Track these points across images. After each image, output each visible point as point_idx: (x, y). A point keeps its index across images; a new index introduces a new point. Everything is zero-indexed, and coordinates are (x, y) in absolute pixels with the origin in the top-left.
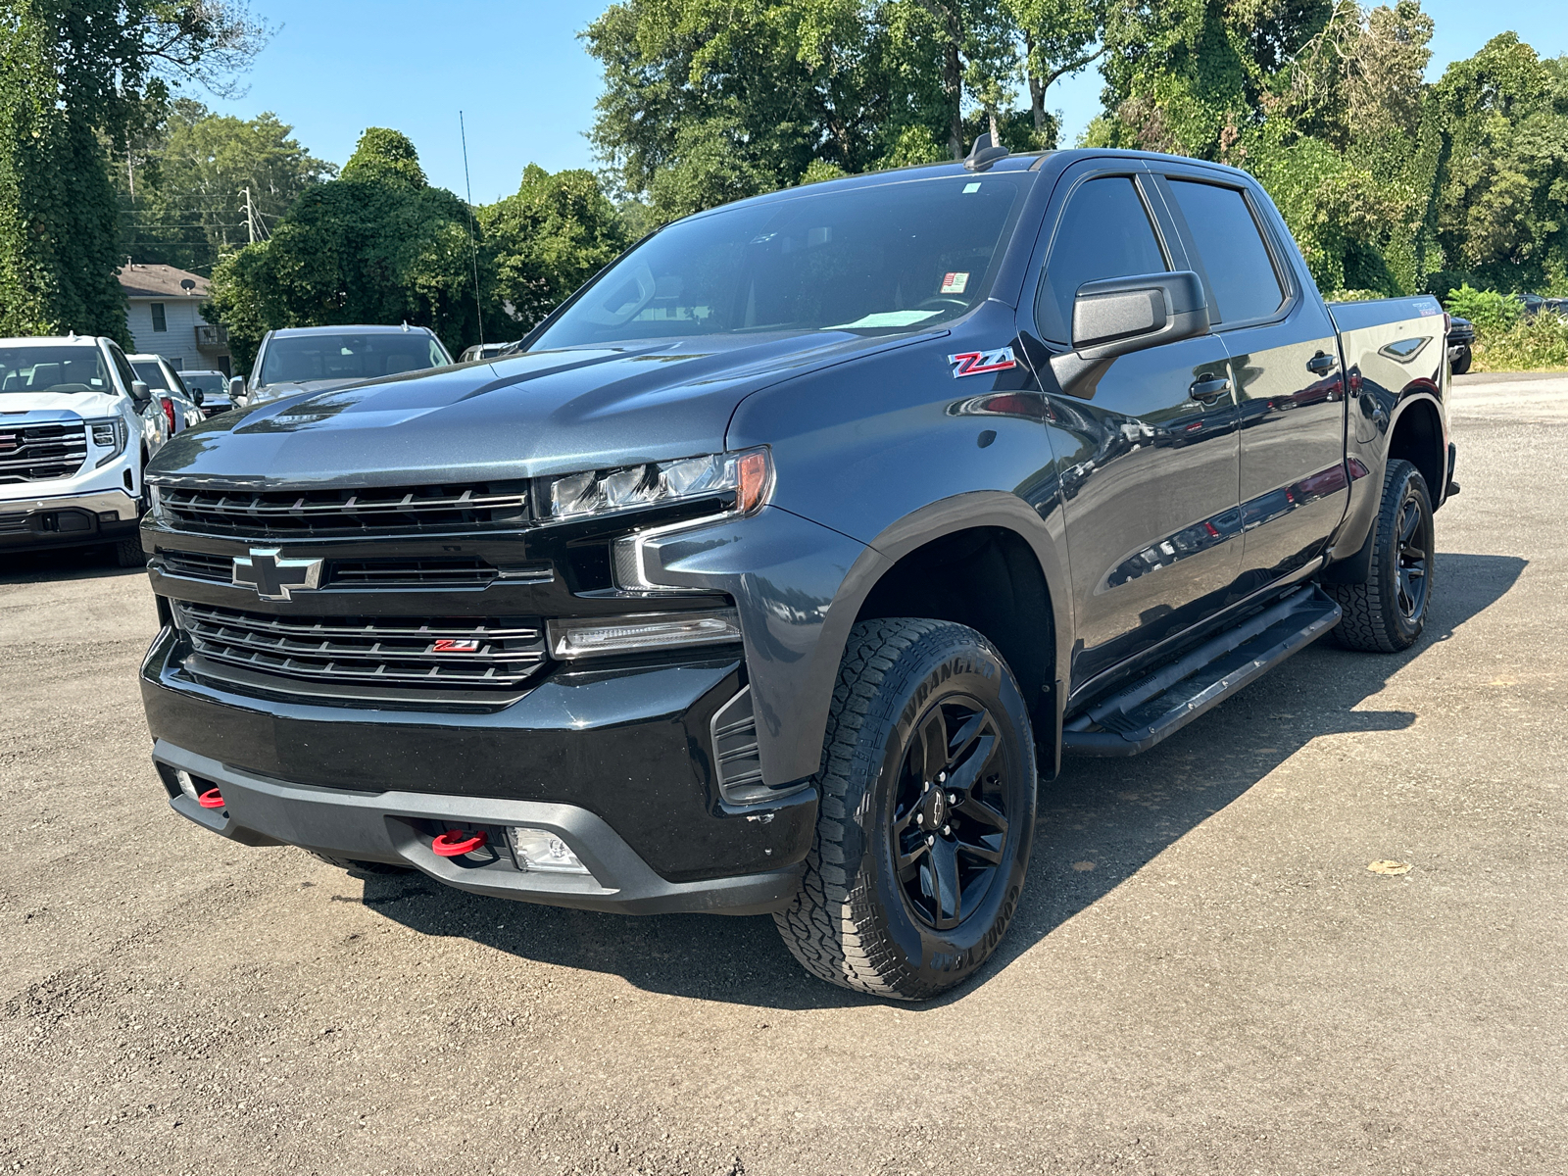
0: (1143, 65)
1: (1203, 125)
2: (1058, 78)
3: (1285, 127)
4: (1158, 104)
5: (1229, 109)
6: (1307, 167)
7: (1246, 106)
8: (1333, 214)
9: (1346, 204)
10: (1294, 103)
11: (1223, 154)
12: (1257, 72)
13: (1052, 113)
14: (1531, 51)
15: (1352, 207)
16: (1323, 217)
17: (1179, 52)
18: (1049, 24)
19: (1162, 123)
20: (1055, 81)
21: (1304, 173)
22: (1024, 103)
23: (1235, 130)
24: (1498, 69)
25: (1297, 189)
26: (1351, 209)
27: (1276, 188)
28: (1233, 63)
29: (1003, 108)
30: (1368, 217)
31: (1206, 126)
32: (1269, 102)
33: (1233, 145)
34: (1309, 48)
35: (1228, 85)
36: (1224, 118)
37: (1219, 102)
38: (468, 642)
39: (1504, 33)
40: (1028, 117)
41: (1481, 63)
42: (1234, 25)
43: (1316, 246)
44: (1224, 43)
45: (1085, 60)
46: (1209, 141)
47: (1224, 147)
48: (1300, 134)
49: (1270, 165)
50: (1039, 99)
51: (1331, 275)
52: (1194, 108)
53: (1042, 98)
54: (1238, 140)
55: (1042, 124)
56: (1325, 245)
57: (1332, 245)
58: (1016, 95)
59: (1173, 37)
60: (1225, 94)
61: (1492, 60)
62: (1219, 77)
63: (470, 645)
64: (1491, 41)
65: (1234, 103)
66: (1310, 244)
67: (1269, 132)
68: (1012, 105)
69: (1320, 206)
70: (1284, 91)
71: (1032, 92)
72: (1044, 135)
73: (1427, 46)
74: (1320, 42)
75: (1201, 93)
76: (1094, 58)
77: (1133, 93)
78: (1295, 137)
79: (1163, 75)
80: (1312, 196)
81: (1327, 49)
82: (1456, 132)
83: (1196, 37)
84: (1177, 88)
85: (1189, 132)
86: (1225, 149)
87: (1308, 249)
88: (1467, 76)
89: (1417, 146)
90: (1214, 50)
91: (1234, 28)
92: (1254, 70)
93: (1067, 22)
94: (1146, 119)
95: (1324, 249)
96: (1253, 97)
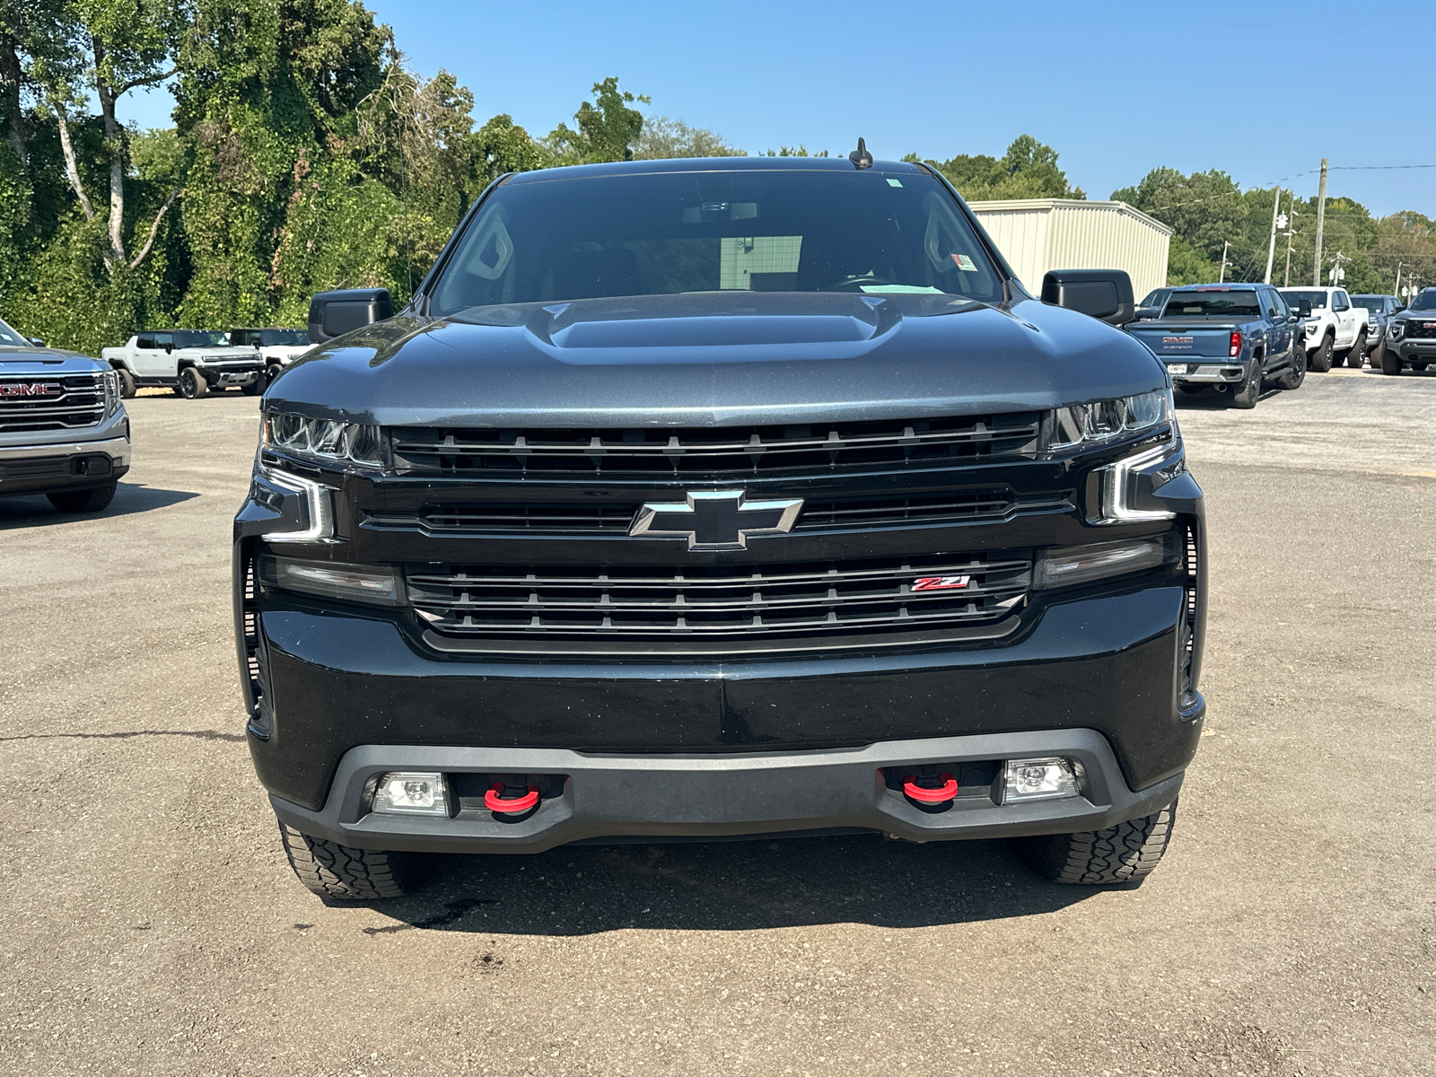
0: (217, 92)
1: (278, 155)
2: (130, 89)
3: (351, 167)
4: (234, 130)
5: (300, 145)
6: (375, 206)
7: (316, 144)
8: (402, 250)
9: (413, 243)
10: (358, 147)
11: (297, 185)
12: (322, 115)
13: (125, 123)
14: (525, 134)
15: (418, 246)
16: (393, 252)
17: (254, 84)
18: (122, 37)
19: (239, 148)
20: (126, 92)
21: (373, 212)
22: (95, 109)
23: (307, 164)
24: (501, 144)
25: (368, 225)
26: (417, 248)
27: (348, 221)
28: (302, 104)
29: (72, 110)
30: (431, 256)
31: (281, 157)
32: (337, 145)
33: (306, 178)
34: (368, 100)
35: (298, 122)
36: (296, 152)
37: (291, 137)
38: (958, 578)
39: (501, 115)
40: (99, 122)
41: (488, 137)
42: (300, 69)
43: (388, 277)
44: (291, 83)
45: (159, 77)
46: (284, 171)
47: (298, 179)
48: (364, 176)
49: (341, 200)
50: (109, 108)
51: (402, 303)
52: (268, 139)
53: (113, 106)
54: (309, 174)
55: (114, 132)
56: (395, 277)
57: (400, 277)
58: (87, 99)
59: (247, 70)
60: (296, 131)
61: (496, 136)
62: (290, 114)
63: (959, 581)
64: (492, 120)
65: (305, 139)
66: (383, 274)
67: (337, 170)
68: (84, 108)
69: (390, 241)
70: (349, 135)
71: (102, 100)
72: (118, 143)
73: (469, 115)
74: (378, 96)
75: (274, 124)
76: (167, 77)
77: (208, 117)
78: (360, 179)
79: (237, 104)
80: (383, 232)
81: (383, 105)
82: (471, 192)
83: (271, 74)
84: (251, 118)
85: (266, 160)
86: (299, 180)
87: (382, 279)
88: (478, 146)
89: (440, 200)
90: (283, 88)
91: (300, 71)
92: (321, 113)
93: (140, 37)
94: (223, 143)
95: (395, 280)
96: (321, 136)
